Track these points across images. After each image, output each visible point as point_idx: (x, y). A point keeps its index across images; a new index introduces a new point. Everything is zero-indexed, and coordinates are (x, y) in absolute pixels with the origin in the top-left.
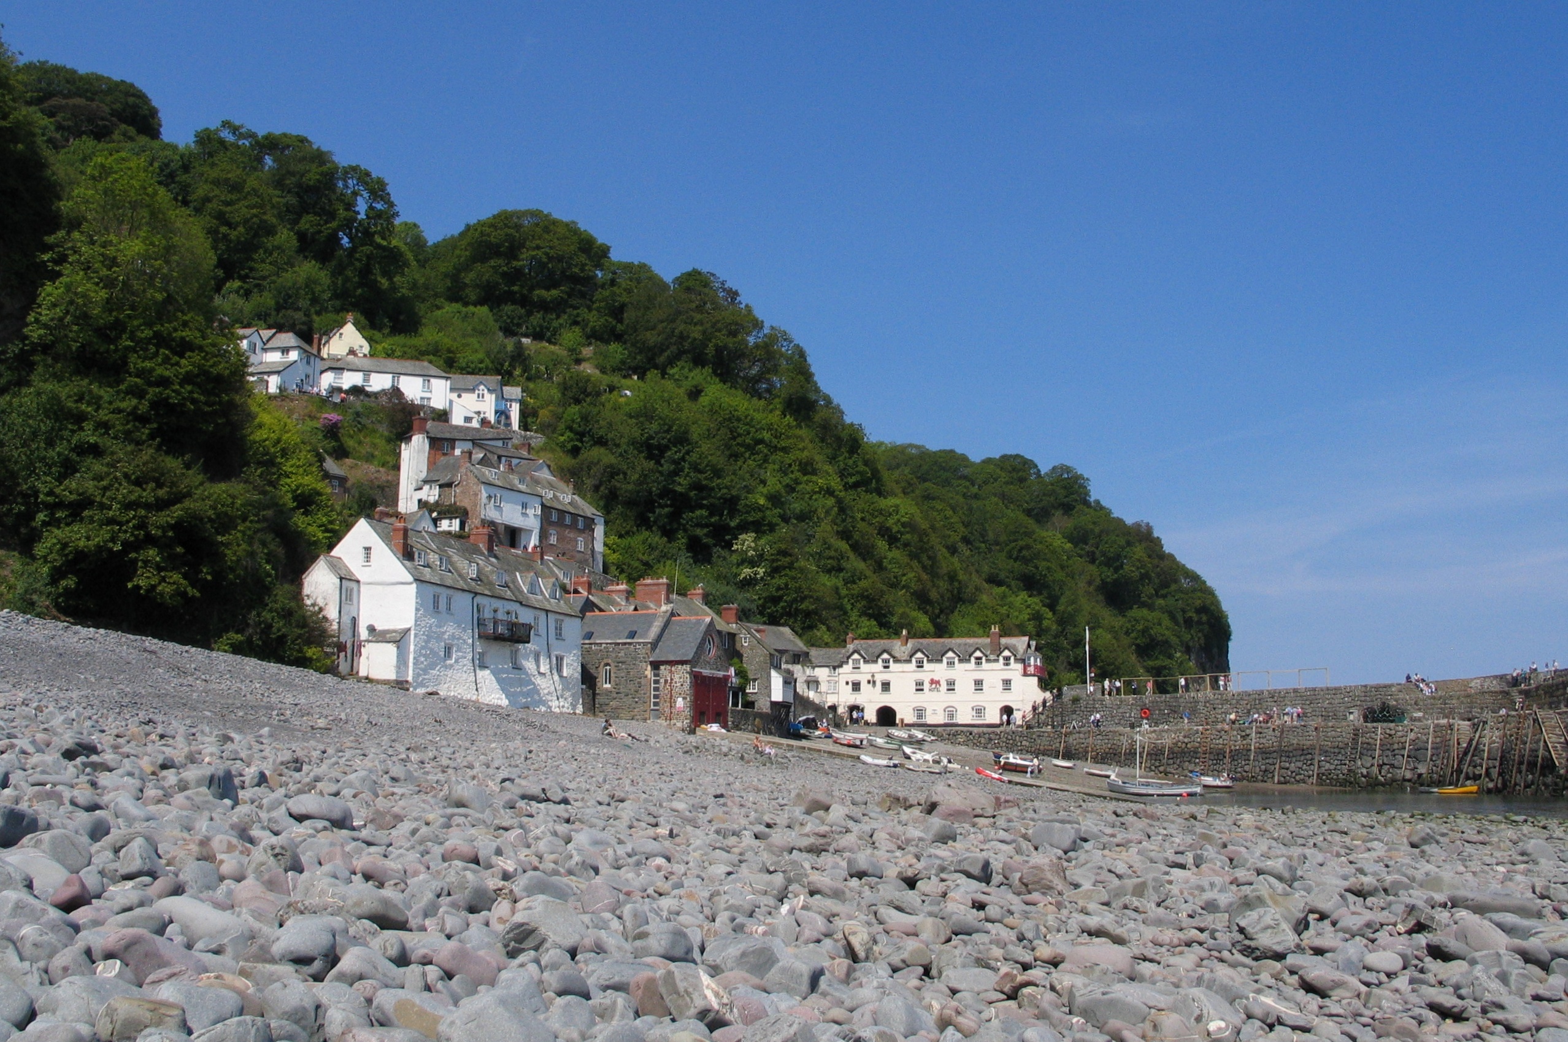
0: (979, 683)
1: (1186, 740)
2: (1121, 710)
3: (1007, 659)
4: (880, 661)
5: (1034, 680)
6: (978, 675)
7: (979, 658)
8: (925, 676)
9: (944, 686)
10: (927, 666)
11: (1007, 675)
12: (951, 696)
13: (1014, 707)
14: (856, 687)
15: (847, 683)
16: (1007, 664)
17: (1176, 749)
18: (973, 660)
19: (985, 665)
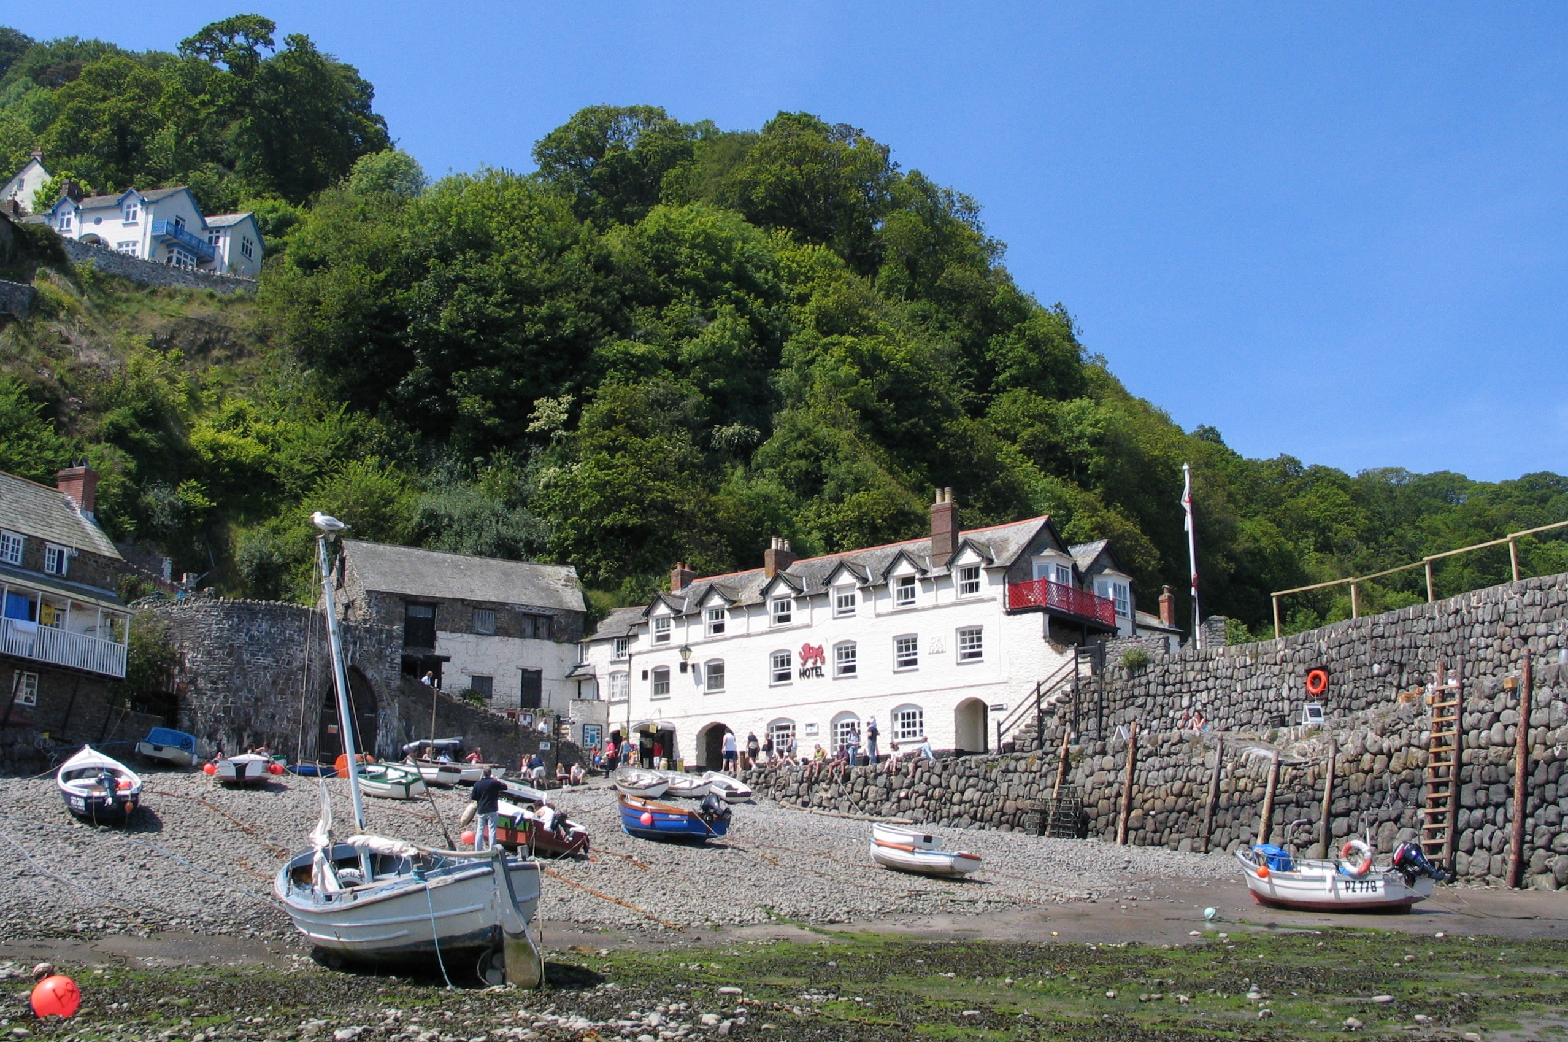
0: (907, 647)
1: (1386, 743)
2: (1254, 682)
3: (971, 572)
4: (705, 616)
5: (1036, 622)
6: (905, 625)
7: (908, 581)
8: (792, 642)
9: (831, 664)
10: (799, 615)
11: (969, 616)
12: (848, 686)
13: (988, 703)
14: (661, 680)
15: (645, 675)
16: (973, 588)
17: (1356, 781)
18: (893, 587)
19: (922, 596)
